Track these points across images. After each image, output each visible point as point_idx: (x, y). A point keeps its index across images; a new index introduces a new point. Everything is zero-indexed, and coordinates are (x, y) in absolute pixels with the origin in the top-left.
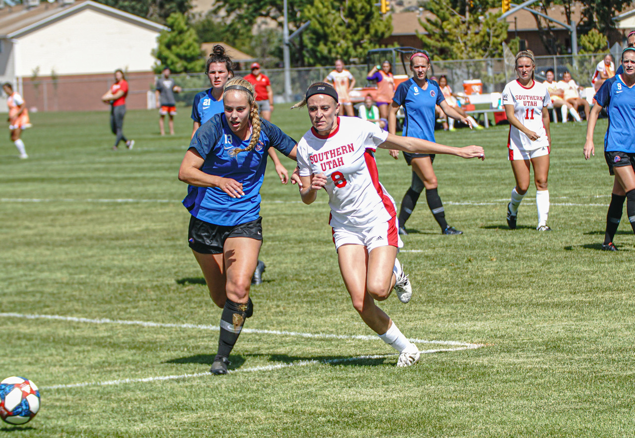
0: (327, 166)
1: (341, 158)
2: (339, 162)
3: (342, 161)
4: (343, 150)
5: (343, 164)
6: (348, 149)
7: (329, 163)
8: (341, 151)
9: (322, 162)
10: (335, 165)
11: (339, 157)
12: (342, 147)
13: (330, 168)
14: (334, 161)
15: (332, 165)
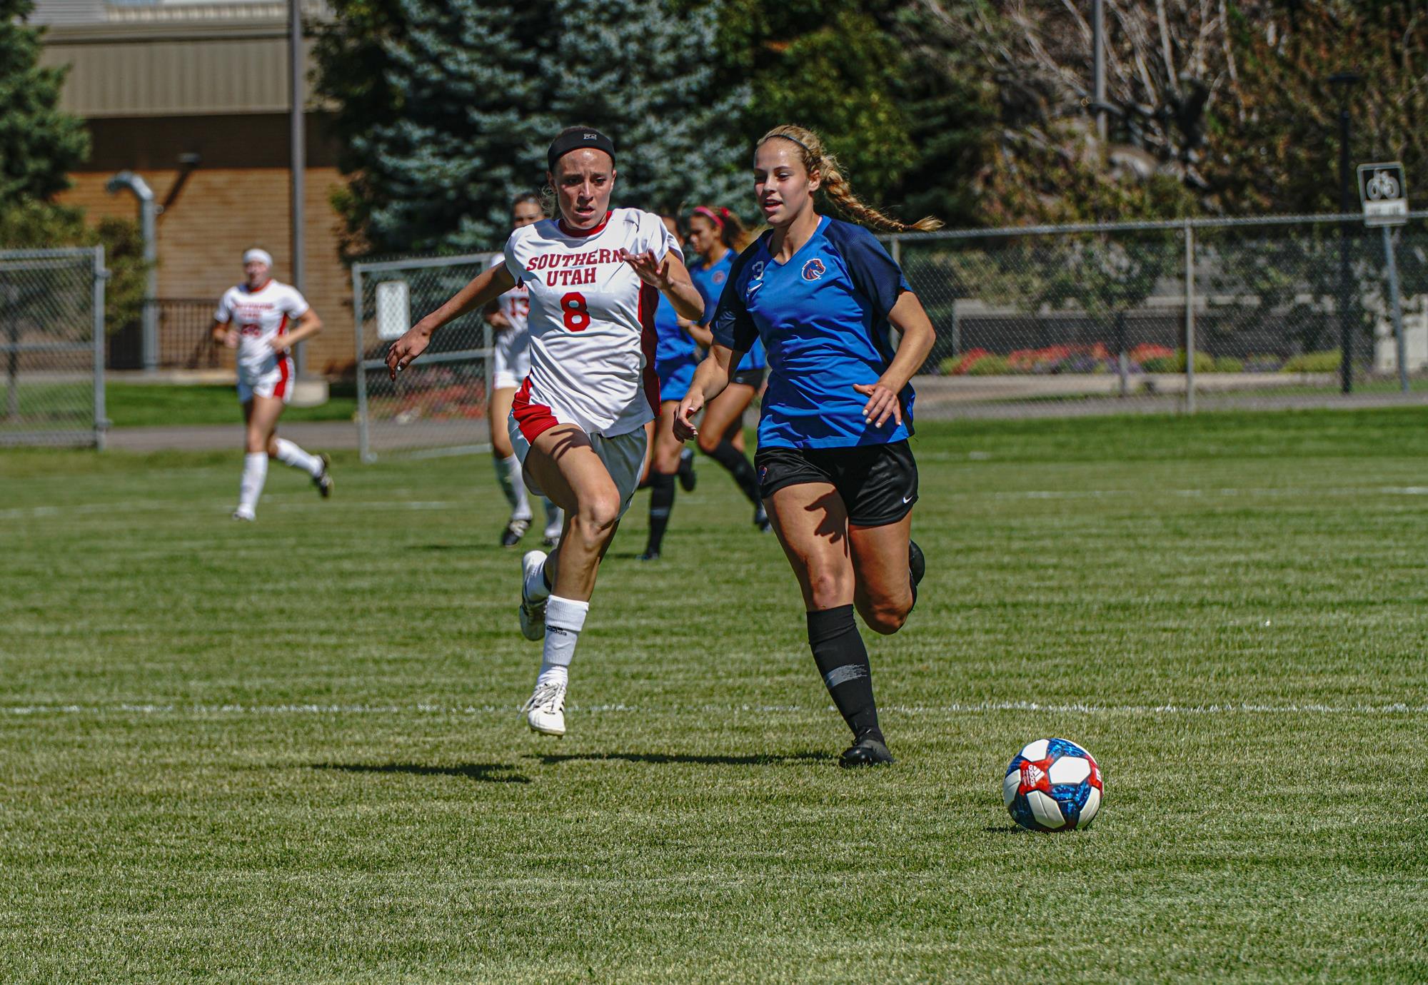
0: (560, 279)
1: (594, 270)
2: (587, 275)
3: (593, 275)
4: (602, 256)
5: (593, 281)
6: (611, 257)
7: (565, 273)
8: (598, 256)
9: (553, 270)
10: (577, 279)
11: (590, 266)
12: (602, 251)
13: (565, 283)
14: (578, 272)
15: (570, 279)
